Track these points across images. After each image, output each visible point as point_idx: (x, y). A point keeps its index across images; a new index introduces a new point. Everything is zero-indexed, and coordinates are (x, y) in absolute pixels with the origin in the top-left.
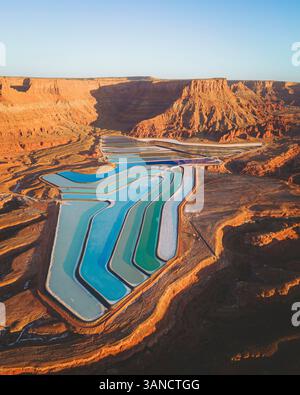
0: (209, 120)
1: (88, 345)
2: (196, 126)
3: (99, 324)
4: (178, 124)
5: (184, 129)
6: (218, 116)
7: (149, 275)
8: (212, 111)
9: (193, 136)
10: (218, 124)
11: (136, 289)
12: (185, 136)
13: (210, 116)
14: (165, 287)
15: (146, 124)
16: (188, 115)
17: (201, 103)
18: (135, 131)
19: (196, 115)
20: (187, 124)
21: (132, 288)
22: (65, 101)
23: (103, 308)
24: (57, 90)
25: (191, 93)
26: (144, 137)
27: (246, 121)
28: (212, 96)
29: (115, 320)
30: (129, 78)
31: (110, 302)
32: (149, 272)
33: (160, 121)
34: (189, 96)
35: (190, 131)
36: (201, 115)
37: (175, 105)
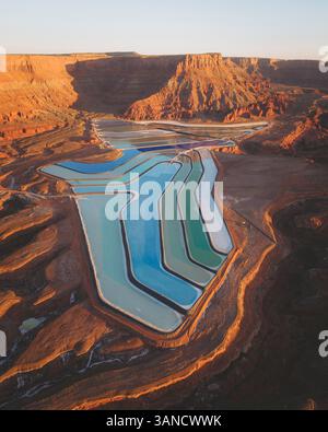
0: (209, 99)
1: (179, 361)
2: (195, 106)
3: (182, 333)
4: (175, 104)
5: (183, 110)
6: (217, 94)
7: (215, 272)
8: (210, 89)
9: (194, 116)
10: (218, 103)
11: (207, 289)
12: (186, 117)
13: (209, 95)
14: (238, 284)
15: (141, 105)
16: (186, 93)
17: (198, 82)
18: (130, 112)
19: (194, 93)
20: (185, 104)
23: (178, 315)
24: (30, 68)
25: (186, 70)
26: (141, 119)
27: (246, 99)
28: (209, 73)
32: (214, 269)
33: (155, 101)
34: (184, 73)
35: (190, 112)
36: (199, 93)
37: (170, 83)
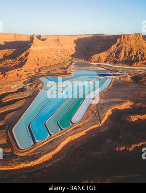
0: (129, 55)
2: (122, 58)
3: (26, 151)
4: (113, 56)
5: (115, 59)
6: (134, 53)
8: (132, 50)
9: (119, 62)
10: (134, 57)
11: (52, 136)
12: (115, 62)
13: (130, 53)
15: (96, 56)
16: (119, 52)
17: (126, 47)
18: (91, 59)
19: (123, 52)
20: (117, 57)
21: (50, 135)
22: (61, 45)
24: (58, 40)
25: (121, 41)
26: (94, 62)
28: (133, 43)
29: (35, 150)
30: (93, 35)
31: (37, 141)
33: (103, 55)
34: (120, 43)
35: (118, 60)
36: (125, 52)
37: (112, 47)
